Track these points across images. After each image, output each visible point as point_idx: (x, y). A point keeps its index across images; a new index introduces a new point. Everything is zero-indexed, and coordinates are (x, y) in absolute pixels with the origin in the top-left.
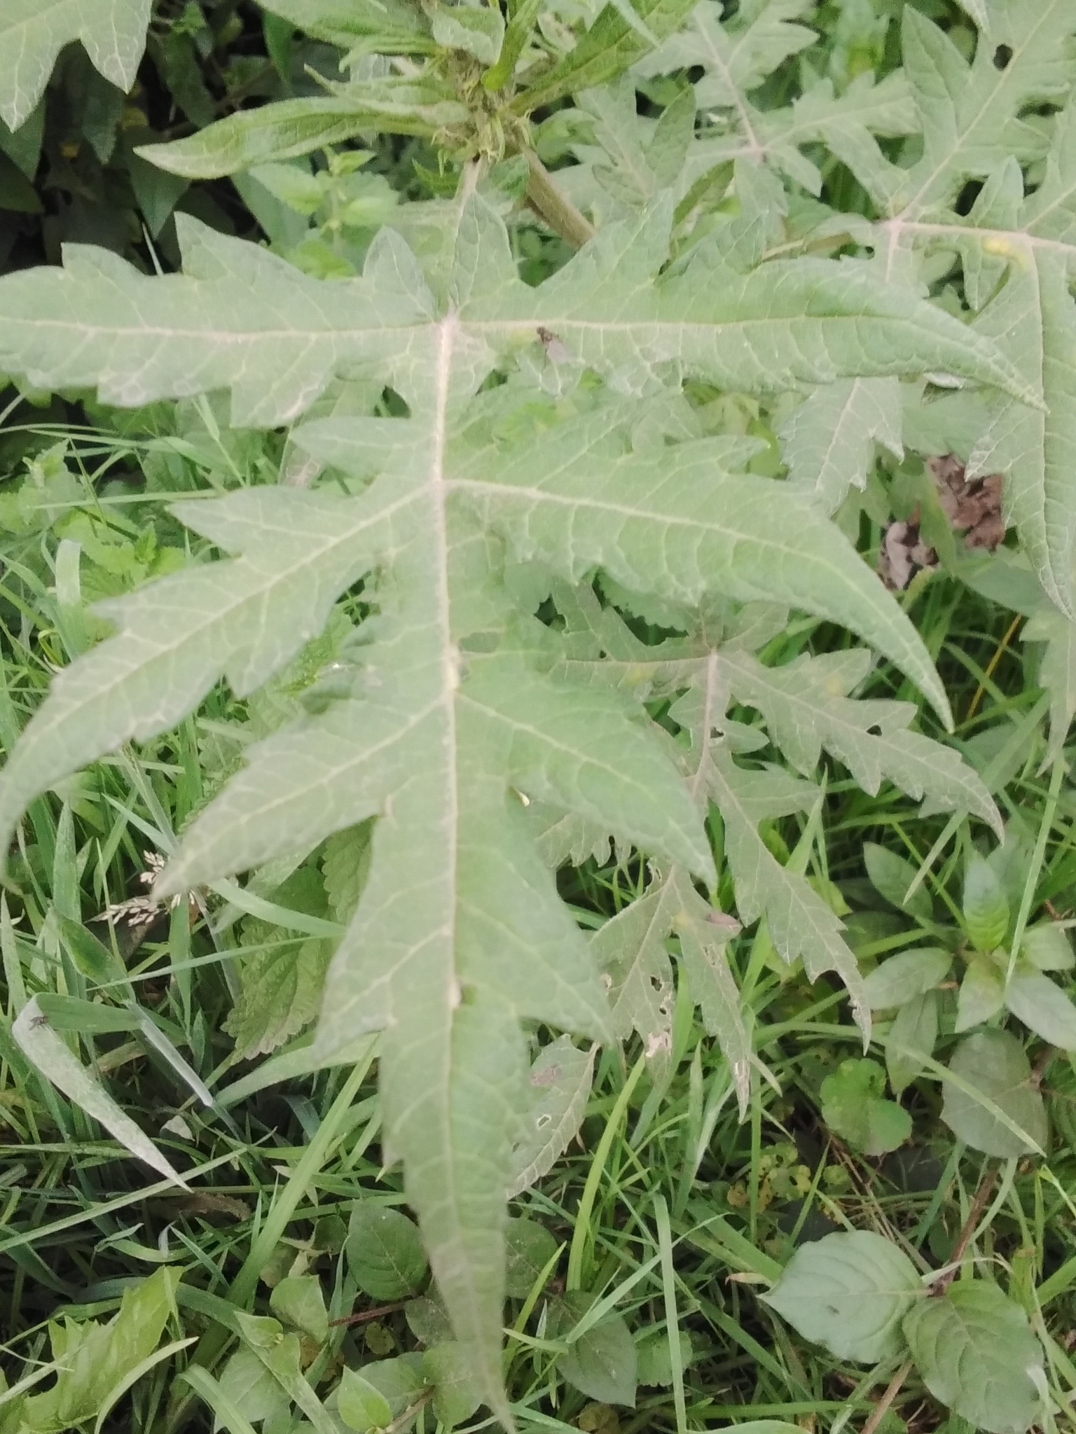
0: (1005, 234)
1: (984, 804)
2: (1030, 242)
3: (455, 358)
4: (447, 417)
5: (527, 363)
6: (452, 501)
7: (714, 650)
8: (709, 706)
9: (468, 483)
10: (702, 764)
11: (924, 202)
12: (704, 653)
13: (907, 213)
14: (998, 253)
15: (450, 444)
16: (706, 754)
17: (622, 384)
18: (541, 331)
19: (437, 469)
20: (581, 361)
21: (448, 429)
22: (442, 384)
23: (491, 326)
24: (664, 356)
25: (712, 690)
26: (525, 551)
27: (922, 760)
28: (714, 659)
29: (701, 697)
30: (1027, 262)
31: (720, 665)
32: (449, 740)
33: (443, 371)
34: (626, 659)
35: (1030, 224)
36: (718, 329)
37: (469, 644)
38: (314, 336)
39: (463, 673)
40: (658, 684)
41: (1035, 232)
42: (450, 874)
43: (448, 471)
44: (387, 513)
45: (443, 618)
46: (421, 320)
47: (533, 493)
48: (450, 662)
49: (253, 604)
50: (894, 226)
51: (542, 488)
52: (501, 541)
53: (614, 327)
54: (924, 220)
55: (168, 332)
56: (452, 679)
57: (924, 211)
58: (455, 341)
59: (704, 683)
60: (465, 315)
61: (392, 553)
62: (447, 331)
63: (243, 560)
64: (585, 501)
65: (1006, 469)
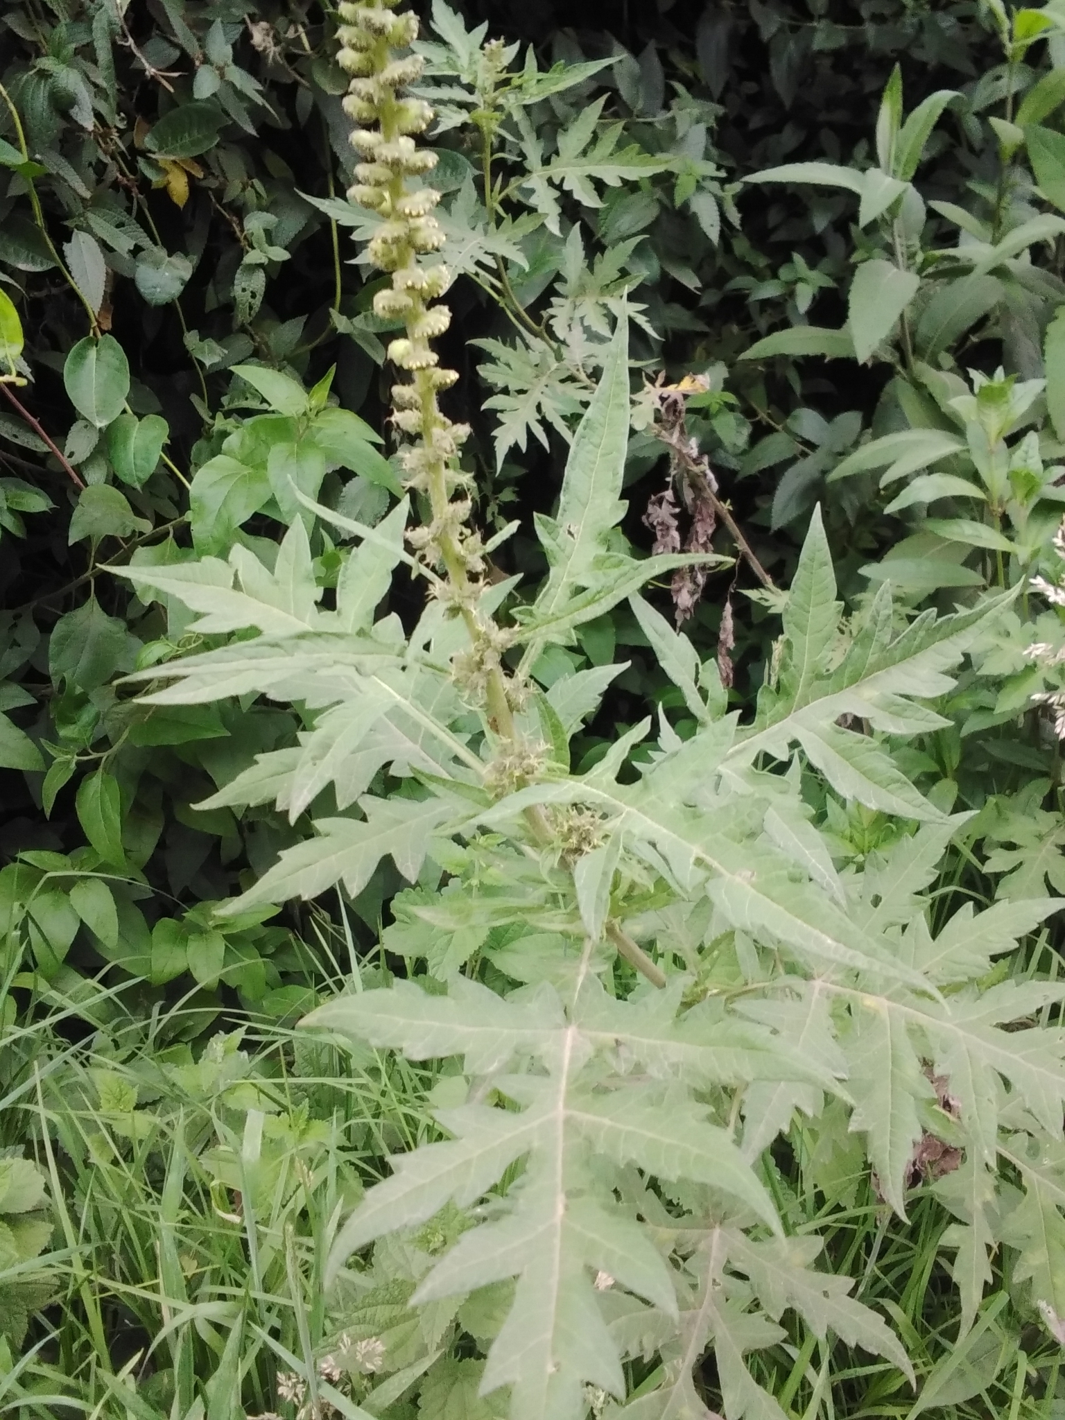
0: (874, 997)
1: (900, 1356)
2: (886, 1003)
3: (573, 1048)
4: (568, 1078)
5: (609, 1056)
6: (568, 1121)
7: (717, 1225)
8: (712, 1263)
9: (576, 1113)
10: (705, 1303)
11: (833, 972)
12: (711, 1227)
13: (824, 978)
14: (869, 1007)
15: (568, 1092)
16: (707, 1297)
17: (653, 1071)
18: (617, 1041)
19: (561, 1104)
20: (635, 1057)
21: (568, 1084)
22: (566, 1061)
23: (593, 1034)
24: (674, 1059)
25: (715, 1252)
26: (600, 1149)
27: (857, 1319)
28: (717, 1232)
29: (707, 1256)
30: (884, 1014)
31: (721, 1236)
32: (557, 1242)
33: (567, 1054)
34: (659, 1225)
35: (887, 993)
36: (701, 1049)
37: (570, 1194)
38: (506, 1031)
39: (567, 1208)
40: (679, 1244)
41: (889, 998)
42: (552, 1307)
43: (566, 1106)
44: (535, 1124)
45: (559, 1180)
46: (558, 1027)
47: (607, 1122)
48: (560, 1200)
49: (467, 1163)
50: (818, 984)
51: (611, 1119)
52: (590, 1143)
53: (652, 1041)
54: (833, 983)
55: (437, 1024)
56: (560, 1210)
57: (834, 978)
58: (574, 1039)
59: (710, 1247)
60: (580, 1026)
61: (536, 1144)
62: (570, 1033)
63: (463, 1141)
64: (630, 1128)
65: (870, 1129)
